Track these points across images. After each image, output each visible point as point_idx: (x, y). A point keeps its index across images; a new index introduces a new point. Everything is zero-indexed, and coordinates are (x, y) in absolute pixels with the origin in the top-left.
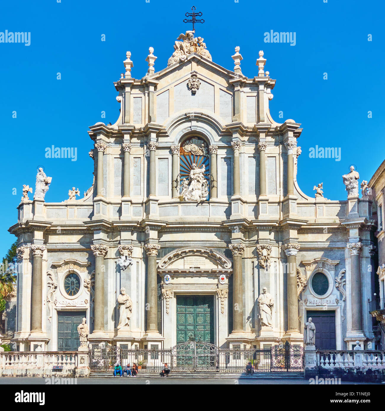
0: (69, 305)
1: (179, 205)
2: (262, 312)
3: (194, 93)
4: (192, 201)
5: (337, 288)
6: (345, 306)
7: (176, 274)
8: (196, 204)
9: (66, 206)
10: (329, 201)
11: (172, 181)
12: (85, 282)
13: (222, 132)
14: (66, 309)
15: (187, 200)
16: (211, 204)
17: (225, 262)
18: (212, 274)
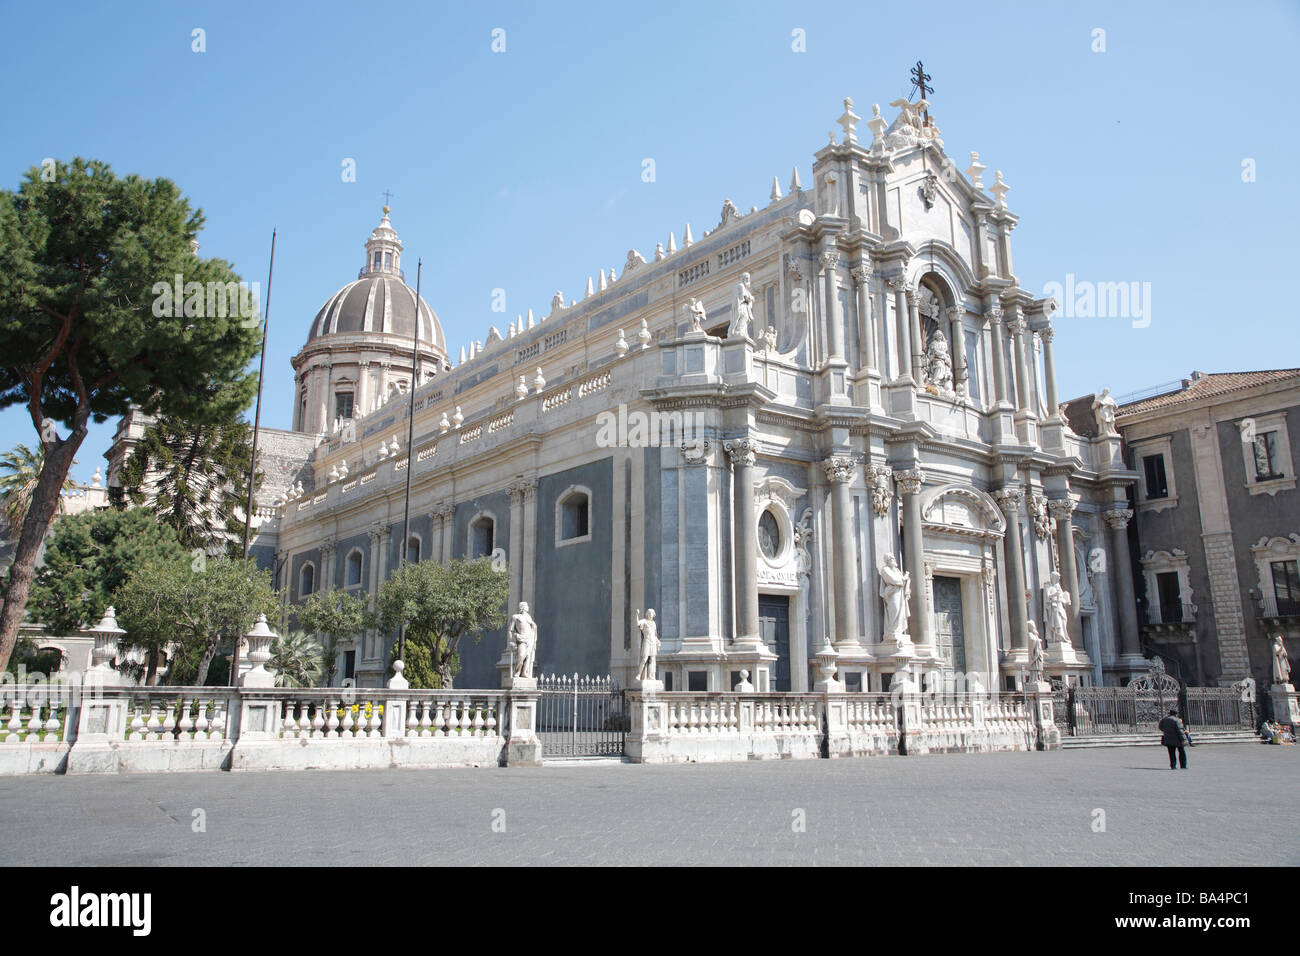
0: (772, 581)
1: (931, 402)
2: (1059, 617)
3: (928, 206)
4: (944, 398)
5: (1089, 579)
6: (1100, 611)
7: (936, 533)
8: (950, 406)
9: (765, 362)
10: (1074, 435)
11: (913, 356)
12: (795, 531)
13: (971, 287)
14: (767, 589)
15: (939, 396)
16: (967, 411)
17: (996, 521)
18: (982, 541)
